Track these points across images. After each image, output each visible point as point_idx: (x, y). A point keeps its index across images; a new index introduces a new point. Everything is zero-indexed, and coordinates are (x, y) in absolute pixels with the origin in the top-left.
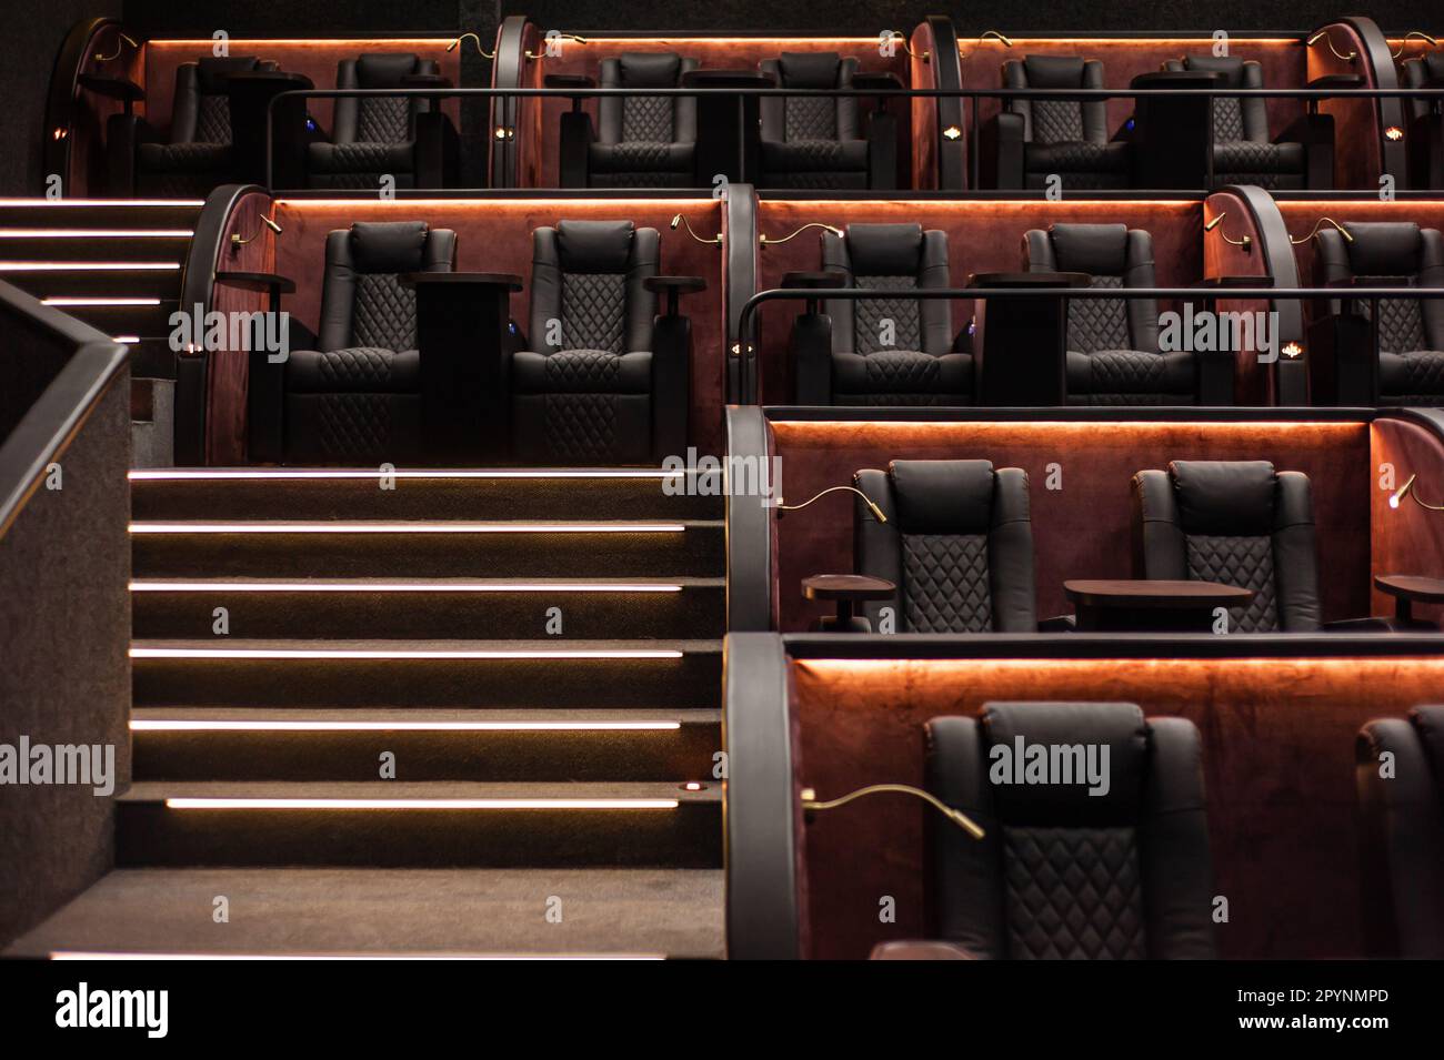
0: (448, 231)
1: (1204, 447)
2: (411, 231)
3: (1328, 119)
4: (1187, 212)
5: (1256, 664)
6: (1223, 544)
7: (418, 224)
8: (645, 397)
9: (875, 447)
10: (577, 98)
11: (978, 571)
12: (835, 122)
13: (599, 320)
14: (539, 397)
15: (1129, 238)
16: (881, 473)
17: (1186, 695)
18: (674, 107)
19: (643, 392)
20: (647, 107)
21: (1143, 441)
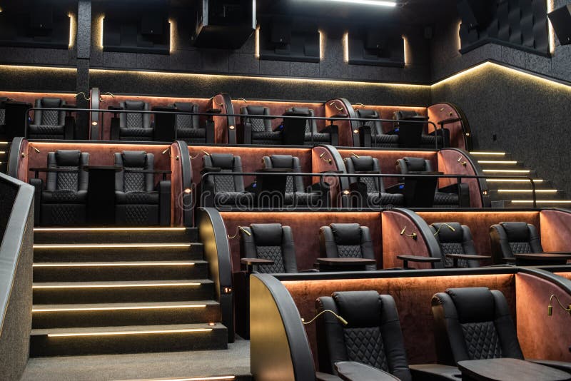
0: (87, 153)
1: (337, 220)
2: (76, 153)
3: (336, 127)
4: (308, 152)
5: (400, 279)
6: (348, 248)
7: (77, 151)
8: (157, 206)
9: (243, 220)
10: (115, 113)
11: (279, 257)
12: (192, 123)
13: (136, 182)
14: (124, 205)
15: (293, 160)
16: (248, 228)
17: (382, 289)
18: (143, 117)
19: (156, 204)
20: (134, 117)
21: (320, 218)
